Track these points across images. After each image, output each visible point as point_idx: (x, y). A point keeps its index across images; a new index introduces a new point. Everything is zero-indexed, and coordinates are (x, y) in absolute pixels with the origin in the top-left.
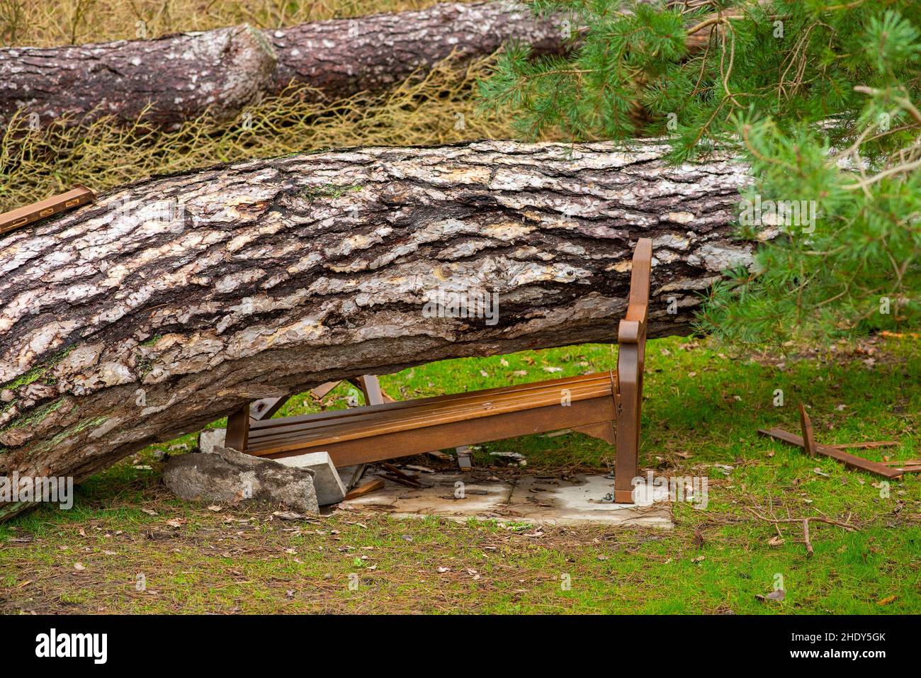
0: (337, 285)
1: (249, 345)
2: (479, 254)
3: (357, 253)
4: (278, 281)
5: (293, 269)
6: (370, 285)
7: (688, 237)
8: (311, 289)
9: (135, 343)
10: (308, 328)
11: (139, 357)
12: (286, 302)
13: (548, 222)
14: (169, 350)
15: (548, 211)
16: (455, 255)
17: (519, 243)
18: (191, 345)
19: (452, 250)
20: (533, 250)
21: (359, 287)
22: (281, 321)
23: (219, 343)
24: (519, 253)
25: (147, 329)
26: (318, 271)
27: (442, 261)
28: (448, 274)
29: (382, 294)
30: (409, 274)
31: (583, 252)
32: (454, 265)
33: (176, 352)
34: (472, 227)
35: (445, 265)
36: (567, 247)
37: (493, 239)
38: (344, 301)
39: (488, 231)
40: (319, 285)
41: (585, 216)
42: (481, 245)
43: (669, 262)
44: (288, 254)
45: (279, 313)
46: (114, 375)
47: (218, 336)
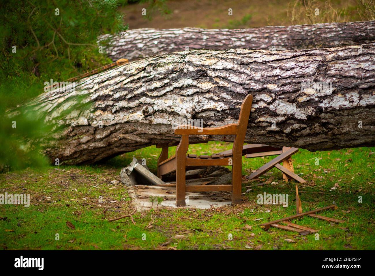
0: (149, 100)
1: (121, 118)
2: (194, 94)
3: (156, 89)
4: (130, 96)
5: (136, 92)
6: (158, 102)
7: (271, 96)
8: (140, 101)
9: (89, 112)
10: (138, 115)
11: (90, 117)
12: (132, 104)
13: (222, 83)
14: (99, 116)
15: (225, 79)
16: (187, 94)
17: (208, 91)
18: (105, 115)
19: (186, 91)
20: (212, 95)
21: (155, 102)
22: (131, 111)
23: (113, 116)
24: (207, 95)
25: (93, 107)
26: (143, 94)
27: (182, 95)
28: (182, 101)
29: (161, 106)
30: (170, 99)
31: (230, 98)
32: (185, 97)
33: (101, 117)
34: (195, 83)
35: (182, 97)
36: (224, 95)
37: (201, 88)
38: (149, 107)
39: (199, 85)
40: (143, 99)
41: (237, 82)
42: (196, 90)
43: (262, 107)
44: (137, 87)
45: (130, 108)
46: (83, 121)
47: (113, 114)
